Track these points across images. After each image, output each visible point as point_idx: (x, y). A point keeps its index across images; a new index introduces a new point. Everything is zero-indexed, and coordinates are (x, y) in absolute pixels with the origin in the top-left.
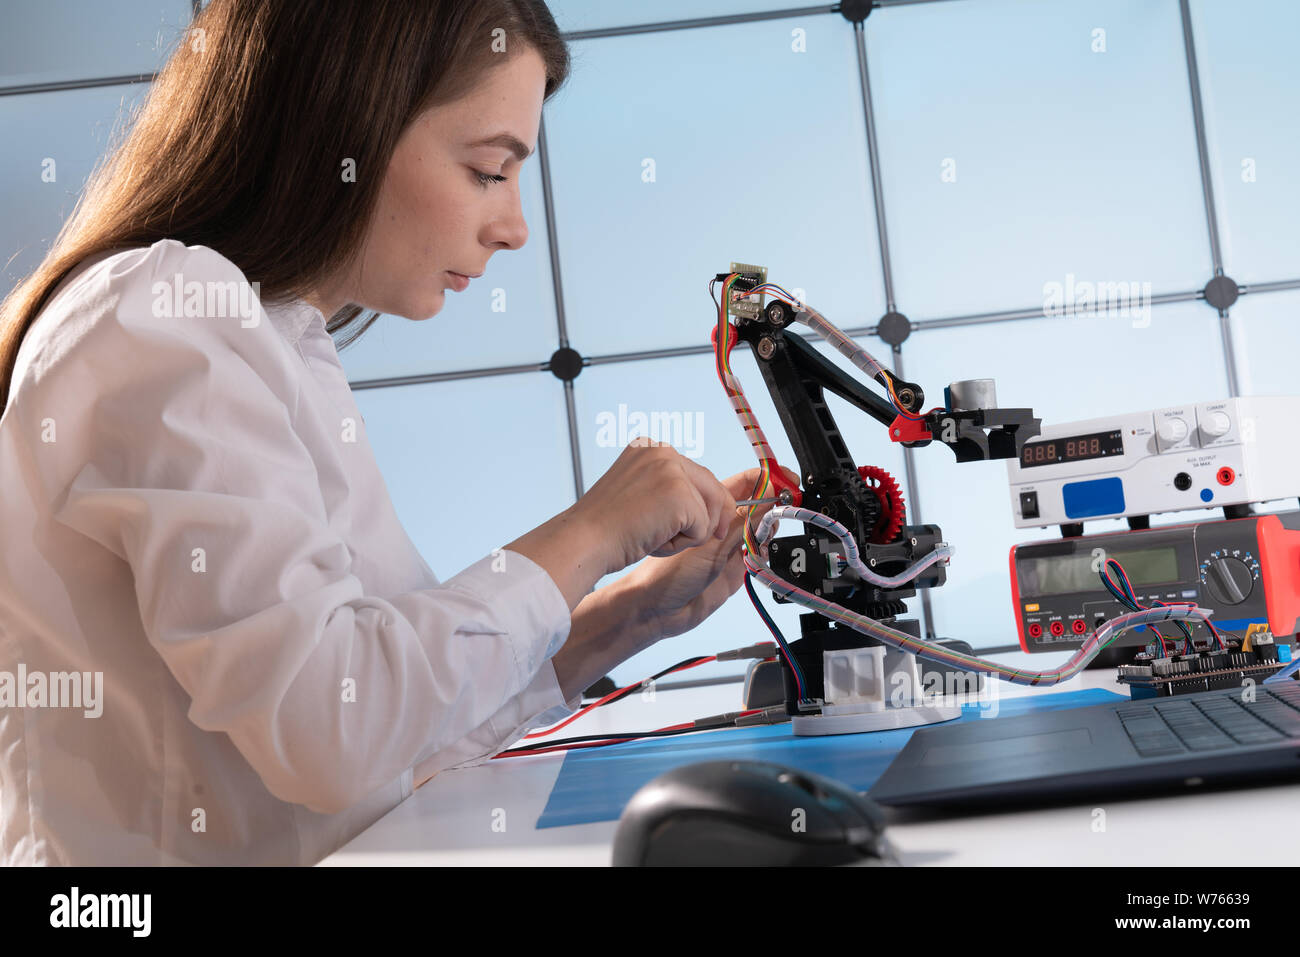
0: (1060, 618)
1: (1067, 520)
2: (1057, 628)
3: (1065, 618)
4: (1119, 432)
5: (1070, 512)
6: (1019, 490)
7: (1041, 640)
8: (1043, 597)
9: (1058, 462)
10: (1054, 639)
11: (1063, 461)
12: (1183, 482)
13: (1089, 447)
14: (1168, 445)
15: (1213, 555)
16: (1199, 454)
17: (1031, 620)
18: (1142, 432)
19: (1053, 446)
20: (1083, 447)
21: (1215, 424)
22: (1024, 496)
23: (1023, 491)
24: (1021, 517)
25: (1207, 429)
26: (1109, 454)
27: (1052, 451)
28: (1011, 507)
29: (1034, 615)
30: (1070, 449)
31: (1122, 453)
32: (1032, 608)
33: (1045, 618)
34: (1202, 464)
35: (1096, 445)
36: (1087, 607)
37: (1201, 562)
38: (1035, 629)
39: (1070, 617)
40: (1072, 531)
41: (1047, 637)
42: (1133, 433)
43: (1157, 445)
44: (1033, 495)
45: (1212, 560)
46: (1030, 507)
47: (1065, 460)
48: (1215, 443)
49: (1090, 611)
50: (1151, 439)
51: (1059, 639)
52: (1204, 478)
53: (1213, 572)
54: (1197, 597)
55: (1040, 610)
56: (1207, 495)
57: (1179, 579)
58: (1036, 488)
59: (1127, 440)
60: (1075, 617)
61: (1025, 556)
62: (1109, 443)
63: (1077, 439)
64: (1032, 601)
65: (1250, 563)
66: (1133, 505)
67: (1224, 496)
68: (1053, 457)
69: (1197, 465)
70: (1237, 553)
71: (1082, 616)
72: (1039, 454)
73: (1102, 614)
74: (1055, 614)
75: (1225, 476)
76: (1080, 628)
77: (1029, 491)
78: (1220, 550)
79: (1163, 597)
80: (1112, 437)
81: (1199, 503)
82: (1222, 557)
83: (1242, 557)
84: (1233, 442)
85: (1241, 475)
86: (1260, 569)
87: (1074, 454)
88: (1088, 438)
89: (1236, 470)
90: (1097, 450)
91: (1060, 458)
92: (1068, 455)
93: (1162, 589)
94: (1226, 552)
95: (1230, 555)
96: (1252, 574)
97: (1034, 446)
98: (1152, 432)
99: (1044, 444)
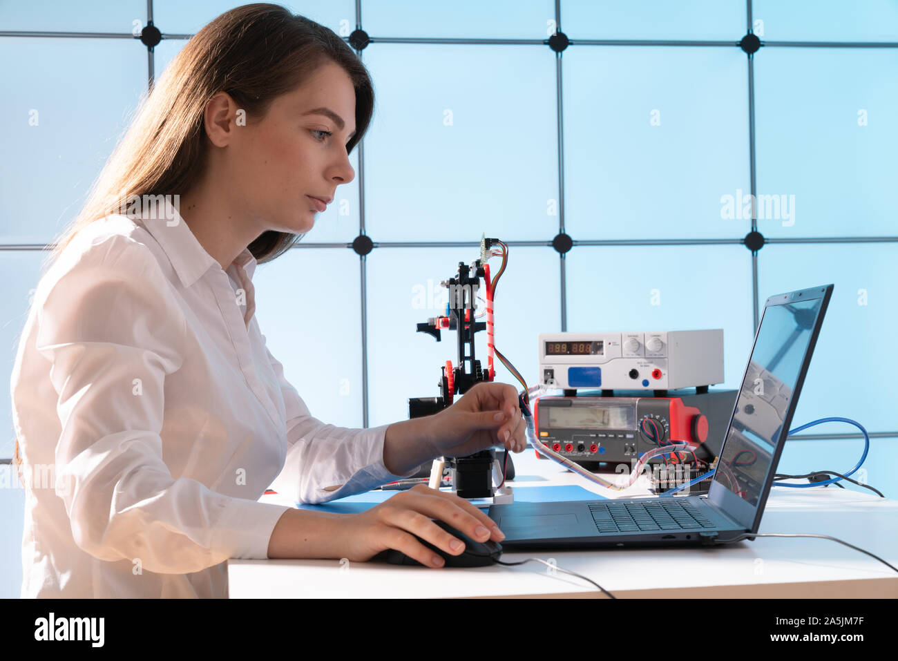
0: (559, 442)
1: (569, 388)
2: (556, 447)
3: (562, 442)
4: (602, 342)
5: (570, 383)
6: (544, 367)
8: (552, 429)
9: (567, 354)
11: (570, 354)
12: (634, 374)
13: (585, 348)
14: (628, 353)
15: (645, 416)
16: (644, 360)
17: (543, 441)
18: (615, 344)
19: (565, 345)
20: (581, 349)
22: (546, 371)
23: (547, 368)
25: (650, 347)
26: (595, 353)
27: (564, 347)
29: (545, 438)
30: (574, 348)
31: (602, 354)
32: (544, 434)
33: (551, 441)
34: (645, 366)
35: (589, 348)
36: (574, 437)
37: (639, 419)
39: (565, 442)
40: (570, 393)
42: (609, 343)
44: (552, 372)
46: (549, 377)
47: (571, 353)
48: (653, 356)
49: (576, 439)
50: (619, 349)
52: (646, 373)
54: (634, 438)
55: (549, 436)
56: (646, 383)
57: (626, 428)
58: (554, 367)
59: (606, 347)
60: (567, 442)
61: (543, 405)
62: (595, 347)
63: (579, 343)
64: (544, 430)
65: (664, 423)
66: (606, 384)
67: (655, 385)
68: (565, 351)
69: (642, 366)
70: (658, 417)
71: (571, 442)
72: (558, 348)
73: (582, 442)
74: (557, 439)
75: (657, 374)
76: (568, 448)
77: (550, 368)
78: (649, 414)
79: (615, 436)
80: (598, 344)
81: (642, 388)
82: (650, 418)
83: (660, 419)
84: (662, 356)
85: (665, 375)
86: (668, 427)
87: (576, 351)
88: (585, 343)
89: (662, 372)
90: (589, 351)
91: (568, 352)
92: (573, 351)
93: (616, 433)
94: (652, 416)
95: (654, 418)
96: (664, 429)
97: (554, 343)
98: (620, 345)
99: (560, 343)
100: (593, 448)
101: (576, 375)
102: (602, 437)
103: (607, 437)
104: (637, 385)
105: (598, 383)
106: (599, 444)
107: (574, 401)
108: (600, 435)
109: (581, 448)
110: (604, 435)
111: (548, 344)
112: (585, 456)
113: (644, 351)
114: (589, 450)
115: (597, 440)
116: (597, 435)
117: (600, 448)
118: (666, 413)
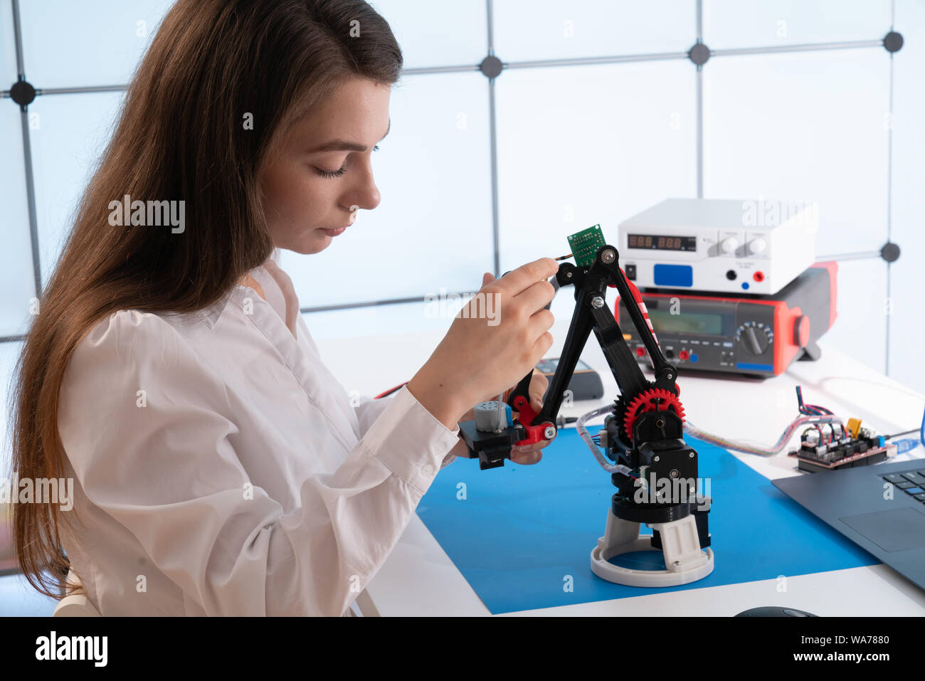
1: (653, 285)
2: (642, 353)
4: (694, 238)
5: (657, 281)
6: (625, 263)
9: (650, 248)
10: (639, 358)
12: (731, 276)
13: (674, 244)
14: (725, 252)
16: (744, 260)
17: (625, 345)
18: (709, 241)
19: (650, 238)
20: (670, 244)
21: (759, 246)
22: (628, 267)
23: (628, 264)
25: (752, 248)
26: (687, 250)
27: (649, 242)
29: (628, 342)
30: (661, 243)
31: (694, 251)
32: (627, 338)
33: (634, 345)
34: (746, 267)
35: (678, 244)
36: (663, 342)
37: (738, 327)
41: (635, 356)
42: (704, 240)
43: (717, 250)
44: (634, 267)
45: (746, 327)
47: (657, 248)
48: (754, 256)
50: (714, 246)
51: (642, 358)
52: (745, 275)
53: (745, 335)
54: (733, 347)
55: (632, 339)
56: (745, 286)
57: (722, 334)
58: (637, 263)
59: (699, 243)
62: (688, 244)
63: (666, 238)
64: (627, 333)
65: (767, 333)
66: (698, 284)
67: (755, 288)
68: (650, 245)
69: (741, 267)
70: (761, 326)
72: (641, 241)
73: (671, 348)
74: (642, 344)
75: (759, 277)
77: (632, 264)
78: (750, 321)
79: (712, 344)
80: (689, 240)
81: (740, 290)
82: (751, 326)
83: (763, 329)
84: (766, 257)
85: (768, 278)
86: (773, 337)
87: (663, 246)
88: (674, 238)
89: (765, 274)
90: (679, 246)
91: (654, 247)
92: (660, 245)
93: (712, 340)
94: (754, 324)
95: (757, 327)
96: (769, 339)
97: (638, 236)
98: (716, 242)
99: (645, 237)
100: (685, 355)
101: (661, 272)
102: (695, 345)
103: (701, 344)
104: (734, 287)
105: (690, 284)
106: (691, 351)
107: (660, 301)
108: (693, 342)
109: (670, 355)
110: (697, 342)
111: (630, 236)
112: (674, 363)
113: (744, 251)
114: (679, 358)
115: (689, 346)
116: (689, 341)
117: (692, 355)
118: (771, 320)
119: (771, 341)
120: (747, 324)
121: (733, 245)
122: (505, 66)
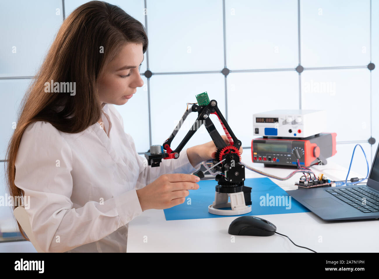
1: (265, 135)
2: (260, 159)
3: (262, 157)
4: (278, 118)
5: (266, 134)
6: (255, 127)
7: (256, 160)
8: (258, 152)
10: (259, 161)
12: (290, 131)
13: (271, 121)
14: (288, 123)
16: (294, 126)
17: (255, 156)
18: (283, 119)
19: (263, 119)
20: (270, 120)
21: (299, 120)
22: (256, 129)
24: (255, 133)
25: (297, 121)
26: (275, 122)
27: (263, 120)
28: (253, 131)
29: (255, 155)
30: (267, 120)
31: (278, 123)
32: (255, 154)
33: (258, 156)
34: (295, 128)
35: (273, 120)
36: (267, 155)
37: (292, 149)
38: (256, 158)
40: (265, 138)
41: (258, 160)
42: (281, 119)
43: (285, 122)
44: (258, 129)
45: (295, 149)
46: (257, 131)
47: (266, 122)
48: (298, 124)
49: (268, 156)
50: (284, 121)
51: (260, 161)
52: (295, 131)
53: (295, 152)
54: (291, 156)
55: (257, 154)
56: (295, 135)
57: (287, 152)
58: (259, 127)
59: (279, 120)
60: (264, 157)
61: (255, 142)
62: (276, 120)
63: (269, 118)
64: (255, 152)
65: (302, 151)
66: (279, 135)
67: (299, 135)
68: (263, 121)
70: (300, 148)
71: (266, 157)
72: (260, 120)
73: (270, 157)
74: (260, 156)
75: (300, 131)
76: (265, 159)
77: (257, 128)
78: (296, 147)
80: (276, 119)
81: (293, 136)
82: (297, 149)
83: (301, 149)
84: (302, 124)
85: (303, 132)
86: (304, 152)
87: (268, 121)
88: (271, 118)
89: (302, 130)
90: (273, 121)
91: (265, 122)
92: (267, 121)
93: (284, 154)
94: (298, 148)
95: (299, 149)
96: (303, 153)
97: (259, 118)
98: (285, 119)
99: (262, 118)
100: (275, 159)
101: (267, 130)
102: (278, 156)
103: (280, 155)
104: (291, 135)
105: (276, 134)
106: (277, 158)
107: (267, 141)
108: (277, 155)
109: (270, 159)
110: (279, 155)
111: (257, 118)
112: (271, 162)
113: (294, 123)
114: (273, 160)
115: (276, 156)
116: (276, 155)
117: (277, 160)
118: (303, 147)
119: (303, 154)
120: (295, 148)
121: (290, 120)
122: (230, 72)
